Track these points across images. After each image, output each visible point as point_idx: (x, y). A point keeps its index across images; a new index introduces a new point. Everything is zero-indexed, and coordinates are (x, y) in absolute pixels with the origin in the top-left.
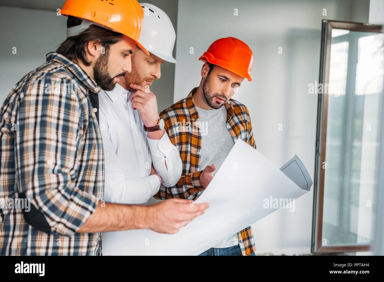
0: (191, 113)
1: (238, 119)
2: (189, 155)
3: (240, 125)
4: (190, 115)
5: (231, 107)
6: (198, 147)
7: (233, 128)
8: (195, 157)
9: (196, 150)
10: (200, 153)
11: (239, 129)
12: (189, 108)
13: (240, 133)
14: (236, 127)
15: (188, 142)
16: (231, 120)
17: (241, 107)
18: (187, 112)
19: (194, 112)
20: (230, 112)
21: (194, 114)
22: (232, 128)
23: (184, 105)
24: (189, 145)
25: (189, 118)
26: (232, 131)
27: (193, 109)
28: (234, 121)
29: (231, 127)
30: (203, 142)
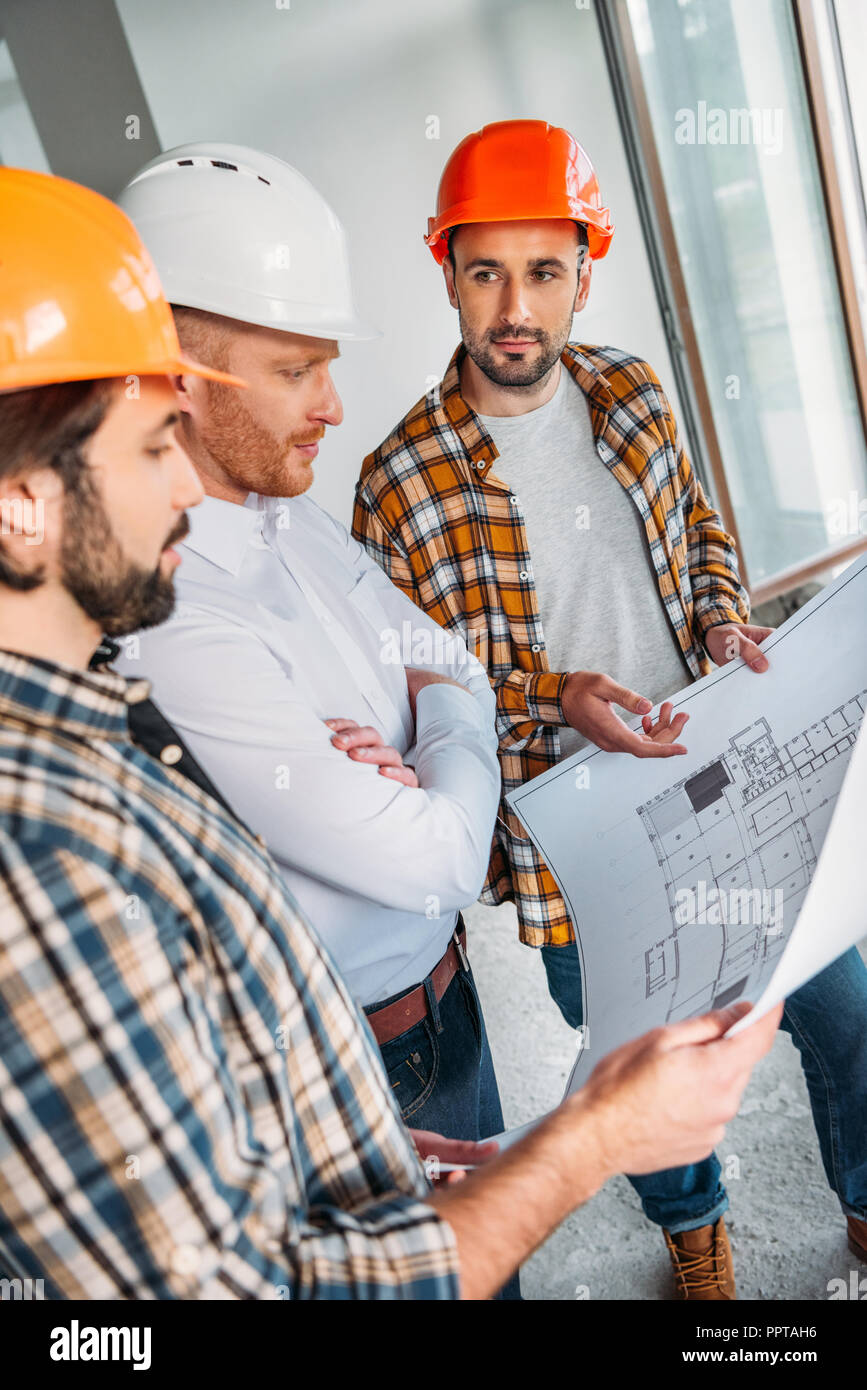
0: (469, 443)
1: (631, 414)
2: (492, 588)
3: (642, 435)
4: (466, 451)
5: (598, 382)
6: (520, 556)
7: (621, 455)
8: (515, 590)
9: (515, 569)
10: (531, 572)
11: (641, 451)
12: (456, 425)
13: (649, 465)
14: (631, 450)
15: (481, 548)
16: (610, 426)
17: (629, 369)
18: (451, 441)
19: (477, 435)
20: (599, 400)
21: (478, 446)
22: (617, 455)
23: (440, 418)
24: (486, 557)
25: (465, 461)
26: (621, 467)
27: (472, 427)
28: (618, 427)
29: (613, 455)
30: (531, 536)
